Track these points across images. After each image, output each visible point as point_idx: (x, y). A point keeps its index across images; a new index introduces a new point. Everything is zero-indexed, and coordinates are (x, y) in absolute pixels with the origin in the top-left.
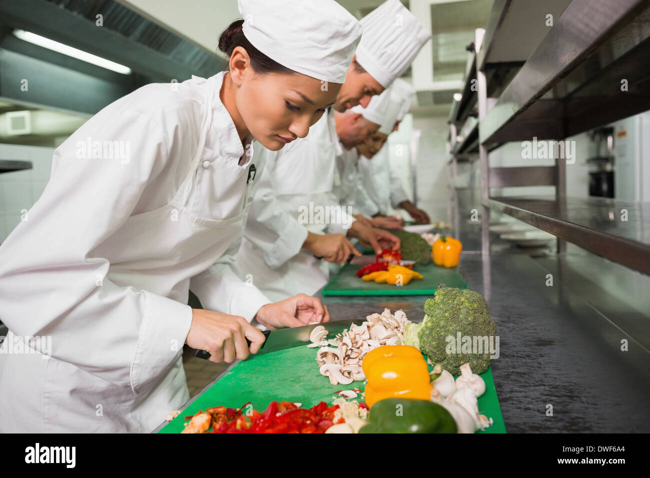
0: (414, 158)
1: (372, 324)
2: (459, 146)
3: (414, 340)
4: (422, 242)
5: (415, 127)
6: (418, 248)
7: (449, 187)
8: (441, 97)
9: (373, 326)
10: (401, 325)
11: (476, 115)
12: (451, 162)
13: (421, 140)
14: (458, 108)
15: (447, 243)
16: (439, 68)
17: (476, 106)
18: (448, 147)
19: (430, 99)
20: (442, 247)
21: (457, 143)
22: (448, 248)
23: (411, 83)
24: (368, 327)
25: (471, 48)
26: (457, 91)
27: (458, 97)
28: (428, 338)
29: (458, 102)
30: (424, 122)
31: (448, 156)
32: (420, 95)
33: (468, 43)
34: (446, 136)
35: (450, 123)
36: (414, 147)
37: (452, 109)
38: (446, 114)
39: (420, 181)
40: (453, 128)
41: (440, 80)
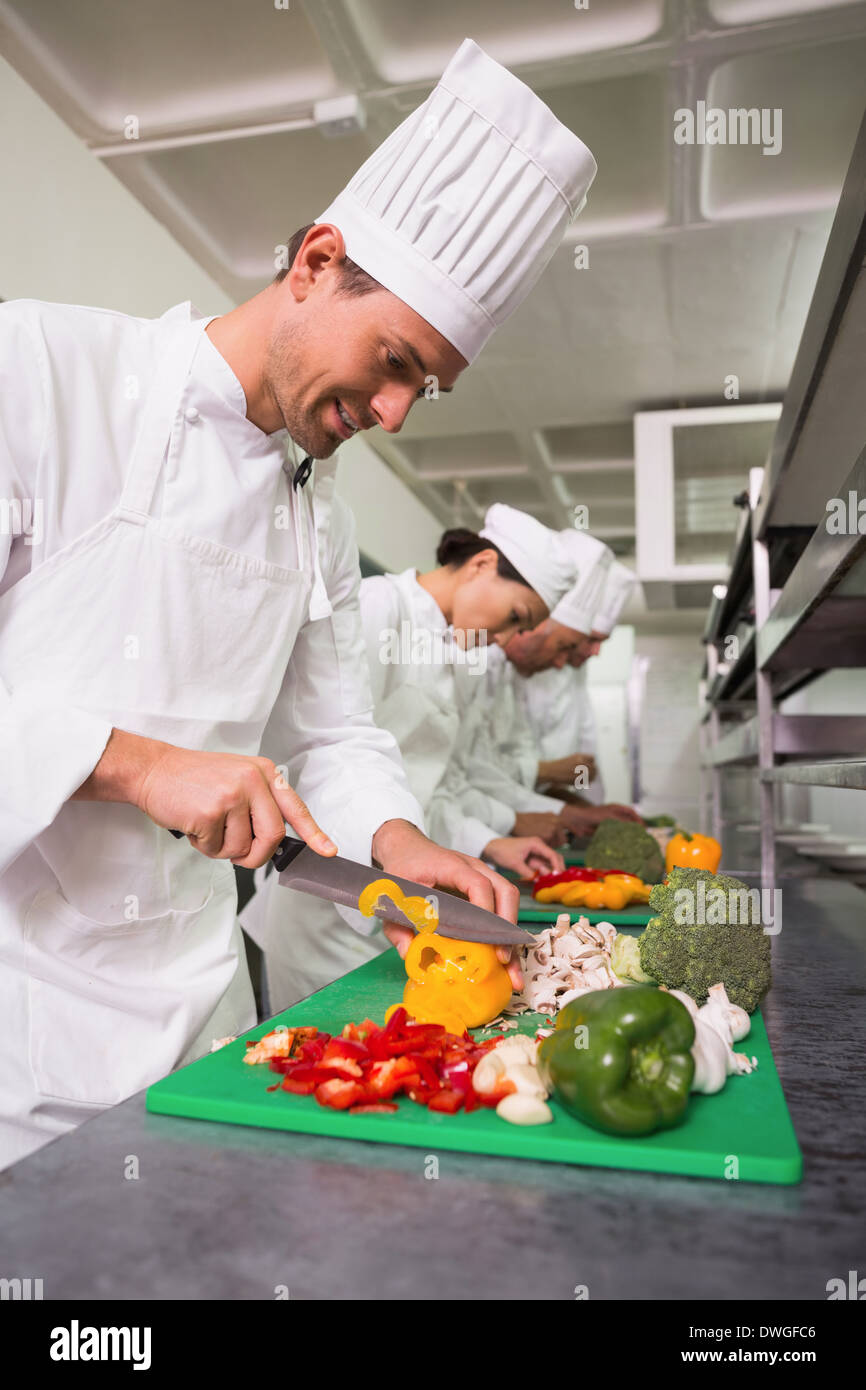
0: (636, 711)
1: (557, 932)
2: (722, 683)
3: (629, 962)
4: (648, 841)
5: (639, 652)
6: (641, 852)
7: (704, 768)
8: (690, 594)
9: (559, 936)
10: (608, 939)
11: (751, 620)
12: (707, 719)
13: (650, 676)
14: (720, 613)
15: (692, 843)
16: (687, 544)
17: (751, 604)
18: (703, 689)
19: (670, 599)
20: (684, 850)
21: (719, 677)
22: (696, 852)
23: (634, 569)
24: (552, 939)
25: (742, 501)
26: (719, 583)
27: (720, 592)
28: (655, 946)
29: (719, 601)
30: (658, 644)
31: (703, 706)
32: (651, 588)
33: (738, 493)
34: (699, 670)
35: (705, 642)
36: (636, 690)
37: (709, 617)
38: (699, 629)
39: (647, 758)
40: (712, 652)
41: (689, 562)
